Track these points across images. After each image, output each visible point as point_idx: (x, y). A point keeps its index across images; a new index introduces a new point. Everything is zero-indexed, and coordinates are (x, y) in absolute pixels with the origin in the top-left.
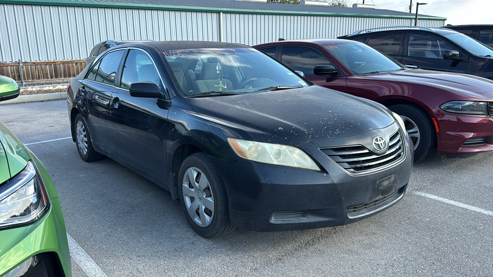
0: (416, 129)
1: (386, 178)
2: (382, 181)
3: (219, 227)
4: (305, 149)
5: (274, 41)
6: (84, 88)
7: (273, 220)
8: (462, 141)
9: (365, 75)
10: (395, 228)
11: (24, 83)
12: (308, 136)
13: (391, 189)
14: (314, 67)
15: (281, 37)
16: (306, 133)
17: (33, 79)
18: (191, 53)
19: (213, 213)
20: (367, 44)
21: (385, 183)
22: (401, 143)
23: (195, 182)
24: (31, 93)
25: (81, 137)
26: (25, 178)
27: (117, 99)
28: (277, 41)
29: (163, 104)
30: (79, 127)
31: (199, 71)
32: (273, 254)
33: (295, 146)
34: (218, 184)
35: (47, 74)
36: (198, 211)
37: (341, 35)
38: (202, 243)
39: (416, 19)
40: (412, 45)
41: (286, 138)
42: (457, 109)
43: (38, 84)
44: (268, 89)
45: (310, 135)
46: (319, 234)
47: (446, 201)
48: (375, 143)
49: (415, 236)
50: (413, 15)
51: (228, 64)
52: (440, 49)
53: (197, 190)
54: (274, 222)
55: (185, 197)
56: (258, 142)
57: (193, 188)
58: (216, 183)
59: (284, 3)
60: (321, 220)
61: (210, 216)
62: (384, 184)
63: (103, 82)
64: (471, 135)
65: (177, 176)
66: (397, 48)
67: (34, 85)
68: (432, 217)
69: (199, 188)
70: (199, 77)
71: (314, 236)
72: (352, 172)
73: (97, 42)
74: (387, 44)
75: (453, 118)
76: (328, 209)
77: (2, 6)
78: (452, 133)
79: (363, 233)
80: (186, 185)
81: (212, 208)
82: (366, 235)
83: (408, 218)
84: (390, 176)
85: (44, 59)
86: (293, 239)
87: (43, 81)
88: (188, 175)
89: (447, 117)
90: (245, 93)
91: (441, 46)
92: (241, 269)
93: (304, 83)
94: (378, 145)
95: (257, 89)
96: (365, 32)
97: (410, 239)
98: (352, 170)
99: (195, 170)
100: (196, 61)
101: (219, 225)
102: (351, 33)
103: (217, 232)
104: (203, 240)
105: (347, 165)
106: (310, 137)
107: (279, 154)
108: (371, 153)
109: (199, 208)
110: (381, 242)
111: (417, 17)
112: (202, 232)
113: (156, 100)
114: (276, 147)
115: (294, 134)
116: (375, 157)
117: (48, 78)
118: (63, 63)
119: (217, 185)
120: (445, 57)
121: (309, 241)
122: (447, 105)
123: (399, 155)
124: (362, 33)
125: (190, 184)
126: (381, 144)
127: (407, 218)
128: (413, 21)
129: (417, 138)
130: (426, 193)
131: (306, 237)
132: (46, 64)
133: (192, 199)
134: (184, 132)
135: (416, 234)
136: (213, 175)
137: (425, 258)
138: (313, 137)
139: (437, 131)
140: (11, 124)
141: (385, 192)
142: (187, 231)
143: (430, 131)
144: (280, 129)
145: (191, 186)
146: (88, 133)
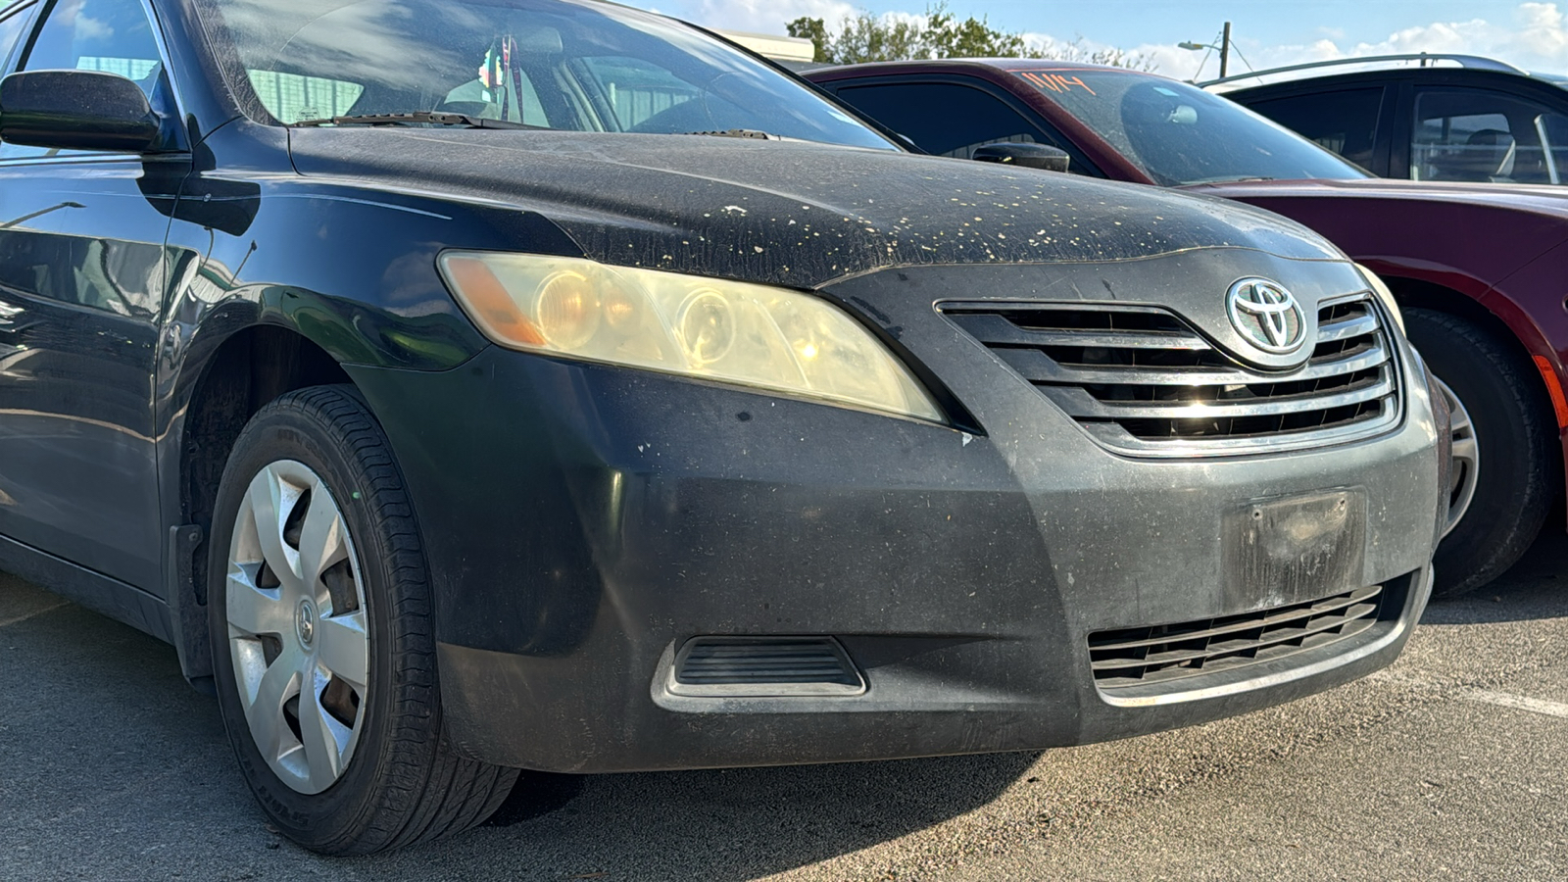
1: (1306, 500)
2: (1286, 514)
3: (390, 775)
4: (863, 303)
7: (674, 694)
10: (1365, 821)
12: (878, 243)
13: (1332, 569)
16: (872, 230)
19: (363, 696)
21: (1302, 531)
23: (285, 546)
33: (807, 290)
34: (390, 521)
36: (292, 711)
41: (759, 250)
45: (890, 239)
48: (1239, 307)
49: (1471, 854)
53: (294, 588)
54: (683, 703)
55: (236, 644)
56: (607, 262)
57: (274, 583)
58: (379, 520)
60: (944, 699)
61: (350, 722)
62: (1294, 532)
65: (202, 540)
68: (1557, 780)
69: (302, 577)
71: (929, 851)
76: (984, 638)
79: (1196, 836)
80: (242, 577)
81: (359, 670)
83: (1435, 785)
84: (1327, 497)
88: (253, 518)
94: (1259, 316)
97: (1448, 865)
98: (1118, 431)
99: (285, 478)
101: (389, 757)
103: (380, 806)
105: (1088, 404)
106: (890, 250)
108: (1218, 357)
109: (298, 692)
110: (1287, 872)
112: (306, 822)
115: (806, 233)
116: (1240, 378)
119: (386, 528)
121: (895, 869)
125: (260, 562)
126: (1275, 317)
127: (1426, 785)
129: (1464, 465)
130: (1524, 695)
133: (271, 646)
135: (1479, 845)
136: (369, 477)
138: (906, 251)
139: (1563, 418)
141: (1302, 579)
142: (236, 831)
143: (1526, 422)
144: (733, 210)
145: (265, 577)
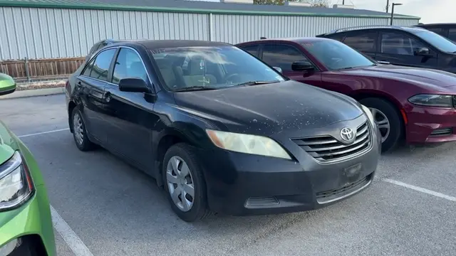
0: (386, 120)
1: (354, 166)
2: (350, 169)
3: (199, 212)
4: (277, 139)
5: (256, 40)
6: (80, 83)
7: (248, 205)
8: (429, 132)
9: (339, 70)
10: (363, 213)
11: (30, 79)
12: (280, 127)
13: (358, 176)
14: (292, 63)
15: (263, 36)
16: (279, 124)
17: (38, 75)
18: (180, 51)
19: (193, 198)
20: (343, 42)
21: (353, 171)
22: (368, 133)
23: (178, 170)
24: (36, 88)
25: (78, 128)
26: (11, 167)
27: (108, 94)
28: (260, 40)
29: (150, 98)
30: (76, 119)
31: (185, 67)
32: (249, 237)
33: (268, 137)
35: (51, 70)
36: (180, 197)
37: (320, 34)
38: (184, 226)
39: (392, 18)
40: (386, 42)
41: (260, 129)
42: (425, 102)
43: (43, 80)
44: (246, 83)
45: (282, 126)
46: (293, 217)
47: (413, 187)
48: (343, 134)
50: (389, 14)
51: (213, 61)
52: (411, 46)
53: (179, 177)
54: (249, 207)
55: (169, 184)
56: (234, 132)
57: (175, 175)
59: (269, 4)
60: (292, 205)
61: (191, 201)
62: (351, 172)
63: (98, 78)
64: (438, 126)
65: (161, 165)
66: (371, 45)
67: (39, 80)
68: (398, 202)
69: (181, 175)
70: (186, 72)
71: (288, 220)
72: (321, 161)
73: (97, 41)
74: (362, 42)
75: (421, 111)
76: (299, 195)
77: (1, 9)
78: (421, 124)
80: (169, 173)
81: (193, 194)
82: (337, 219)
83: (377, 204)
84: (357, 165)
85: (48, 57)
86: (268, 223)
87: (47, 77)
88: (171, 164)
89: (415, 110)
90: (226, 87)
91: (413, 43)
92: (218, 251)
93: (280, 79)
94: (346, 135)
95: (237, 84)
96: (342, 31)
97: (377, 223)
98: (321, 159)
99: (177, 159)
100: (183, 59)
101: (199, 209)
102: (328, 32)
103: (197, 217)
104: (185, 223)
105: (316, 155)
106: (282, 128)
107: (253, 144)
108: (339, 143)
109: (181, 194)
111: (392, 17)
112: (184, 216)
113: (143, 94)
114: (251, 137)
115: (268, 126)
116: (342, 146)
117: (51, 74)
118: (66, 60)
119: (197, 172)
120: (416, 54)
121: (282, 225)
122: (415, 98)
123: (366, 145)
124: (339, 31)
125: (173, 171)
126: (349, 134)
127: (375, 204)
128: (389, 20)
129: (387, 129)
130: (395, 180)
131: (280, 221)
132: (50, 61)
133: (175, 186)
134: (168, 124)
135: (383, 218)
136: (194, 163)
137: (390, 241)
138: (285, 128)
139: (406, 123)
140: (16, 116)
141: (353, 179)
142: (170, 215)
143: (399, 122)
144: (255, 121)
145: (174, 173)
146: (83, 125)
